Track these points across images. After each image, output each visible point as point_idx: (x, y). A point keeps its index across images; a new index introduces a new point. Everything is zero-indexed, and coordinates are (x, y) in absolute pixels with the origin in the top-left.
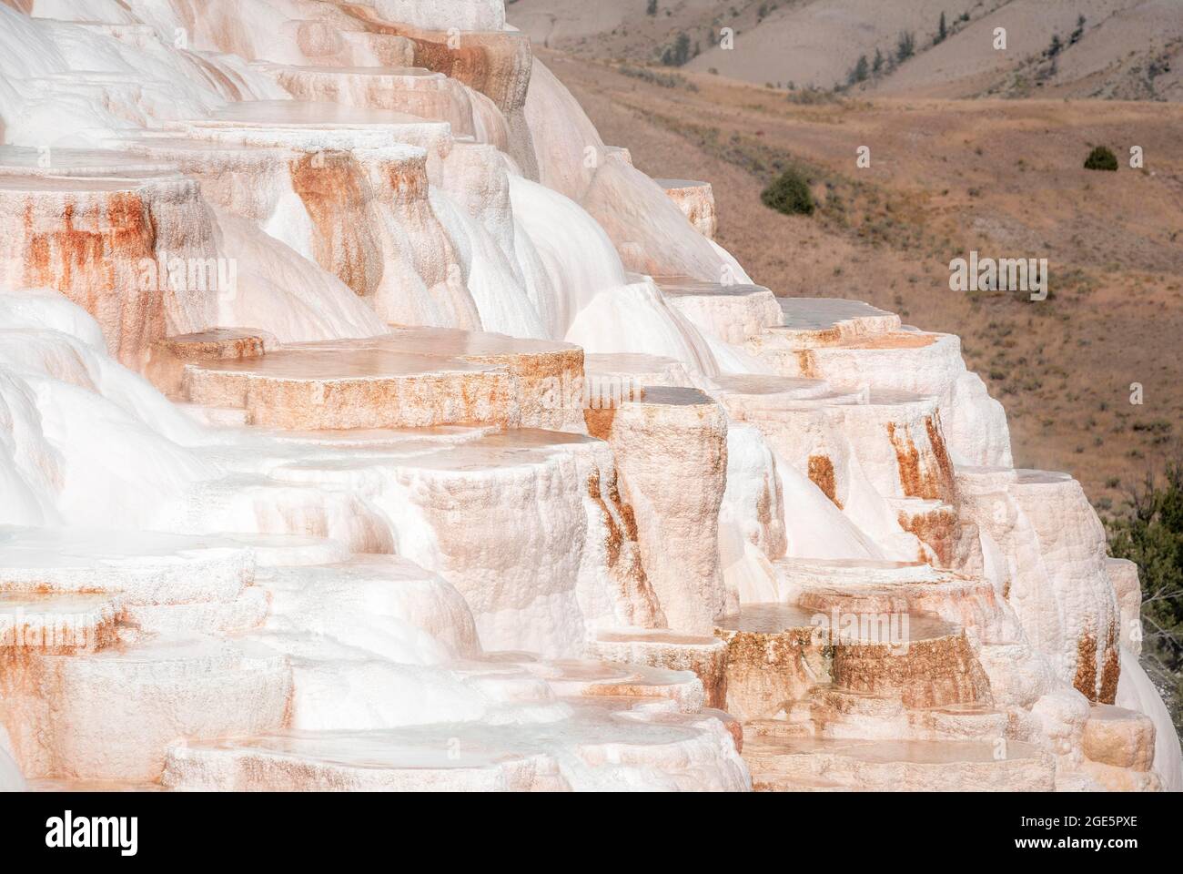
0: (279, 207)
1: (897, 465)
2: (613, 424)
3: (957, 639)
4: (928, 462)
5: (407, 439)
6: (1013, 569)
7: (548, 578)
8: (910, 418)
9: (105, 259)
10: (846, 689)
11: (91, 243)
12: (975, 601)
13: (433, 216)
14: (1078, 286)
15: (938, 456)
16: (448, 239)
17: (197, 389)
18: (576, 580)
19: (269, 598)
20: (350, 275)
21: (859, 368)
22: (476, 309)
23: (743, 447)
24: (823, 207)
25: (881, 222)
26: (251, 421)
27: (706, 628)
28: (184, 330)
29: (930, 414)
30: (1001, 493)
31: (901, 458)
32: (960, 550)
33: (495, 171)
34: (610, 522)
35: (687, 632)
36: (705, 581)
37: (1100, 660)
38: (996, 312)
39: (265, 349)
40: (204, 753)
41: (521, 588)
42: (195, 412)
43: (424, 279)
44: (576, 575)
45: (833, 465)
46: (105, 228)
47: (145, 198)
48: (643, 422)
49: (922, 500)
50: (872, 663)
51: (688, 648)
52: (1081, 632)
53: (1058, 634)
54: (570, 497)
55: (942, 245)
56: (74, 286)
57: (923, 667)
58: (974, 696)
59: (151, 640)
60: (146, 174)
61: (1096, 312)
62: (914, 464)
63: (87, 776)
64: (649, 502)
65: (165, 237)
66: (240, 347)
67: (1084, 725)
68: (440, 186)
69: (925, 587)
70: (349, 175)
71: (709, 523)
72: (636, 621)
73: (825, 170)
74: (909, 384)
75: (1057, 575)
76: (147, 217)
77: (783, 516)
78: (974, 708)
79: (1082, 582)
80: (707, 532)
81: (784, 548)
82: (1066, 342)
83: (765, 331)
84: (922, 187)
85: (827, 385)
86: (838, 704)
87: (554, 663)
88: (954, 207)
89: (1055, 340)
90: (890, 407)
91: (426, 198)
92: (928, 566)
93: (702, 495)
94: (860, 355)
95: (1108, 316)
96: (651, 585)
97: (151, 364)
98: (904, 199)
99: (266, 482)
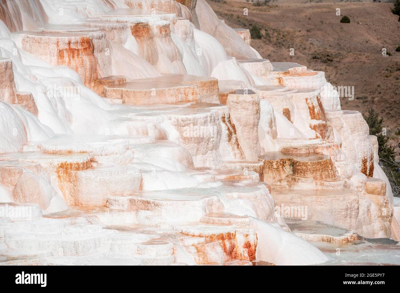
0: (128, 40)
1: (308, 110)
2: (227, 101)
3: (329, 160)
4: (317, 109)
5: (169, 106)
6: (342, 139)
7: (212, 146)
8: (312, 96)
9: (80, 56)
10: (297, 175)
11: (76, 52)
12: (333, 149)
13: (172, 41)
14: (340, 57)
15: (320, 107)
16: (177, 48)
17: (108, 93)
18: (219, 146)
19: (133, 153)
20: (149, 59)
21: (296, 83)
22: (185, 68)
23: (264, 106)
24: (264, 37)
25: (281, 40)
26: (124, 102)
27: (256, 159)
28: (103, 76)
29: (318, 95)
30: (339, 117)
31: (309, 108)
32: (328, 134)
33: (189, 28)
34: (229, 129)
35: (250, 160)
36: (255, 145)
37: (368, 165)
38: (316, 66)
39: (126, 81)
40: (118, 198)
41: (204, 149)
42: (108, 100)
43: (170, 60)
44: (219, 144)
45: (290, 111)
46: (80, 47)
47: (91, 38)
48: (236, 100)
49: (316, 120)
50: (304, 168)
51: (253, 165)
52: (363, 157)
53: (356, 158)
54: (217, 122)
55: (300, 46)
56: (72, 64)
57: (319, 168)
58: (334, 176)
59: (101, 166)
60: (90, 31)
61: (345, 65)
62: (313, 110)
63: (85, 205)
64: (238, 123)
65: (96, 50)
66: (119, 81)
67: (366, 183)
68: (174, 32)
69: (318, 145)
70: (148, 30)
71: (255, 128)
72: (237, 157)
73: (265, 25)
74: (310, 87)
75: (356, 140)
76: (91, 44)
77: (276, 126)
78: (334, 179)
79: (363, 142)
80: (255, 131)
81: (277, 135)
82: (336, 74)
83: (268, 72)
84: (293, 30)
85: (287, 87)
86: (295, 179)
87: (216, 170)
88: (303, 35)
89: (333, 73)
90: (306, 93)
91: (170, 36)
92: (319, 139)
93: (253, 121)
94: (296, 78)
95: (349, 66)
96: (241, 147)
97: (94, 87)
98: (288, 33)
99: (130, 120)
